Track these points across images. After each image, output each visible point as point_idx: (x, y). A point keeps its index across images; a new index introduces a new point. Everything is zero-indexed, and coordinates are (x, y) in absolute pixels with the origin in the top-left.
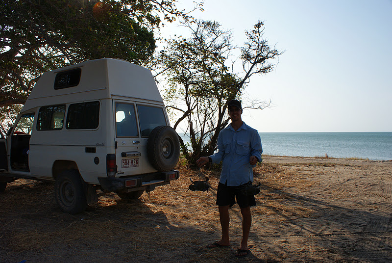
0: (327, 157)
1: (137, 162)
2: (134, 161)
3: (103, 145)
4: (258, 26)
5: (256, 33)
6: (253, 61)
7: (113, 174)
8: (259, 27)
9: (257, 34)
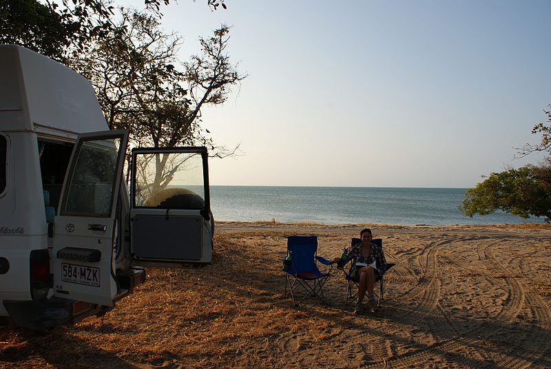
0: (274, 222)
1: (94, 275)
2: (87, 272)
3: (21, 231)
4: (221, 32)
5: (216, 43)
6: (207, 84)
7: (44, 292)
8: (221, 34)
9: (218, 45)
